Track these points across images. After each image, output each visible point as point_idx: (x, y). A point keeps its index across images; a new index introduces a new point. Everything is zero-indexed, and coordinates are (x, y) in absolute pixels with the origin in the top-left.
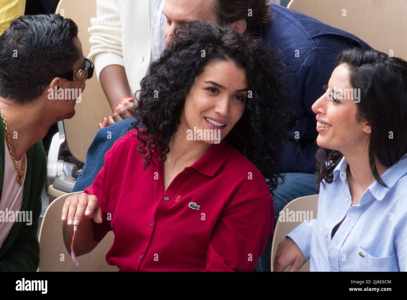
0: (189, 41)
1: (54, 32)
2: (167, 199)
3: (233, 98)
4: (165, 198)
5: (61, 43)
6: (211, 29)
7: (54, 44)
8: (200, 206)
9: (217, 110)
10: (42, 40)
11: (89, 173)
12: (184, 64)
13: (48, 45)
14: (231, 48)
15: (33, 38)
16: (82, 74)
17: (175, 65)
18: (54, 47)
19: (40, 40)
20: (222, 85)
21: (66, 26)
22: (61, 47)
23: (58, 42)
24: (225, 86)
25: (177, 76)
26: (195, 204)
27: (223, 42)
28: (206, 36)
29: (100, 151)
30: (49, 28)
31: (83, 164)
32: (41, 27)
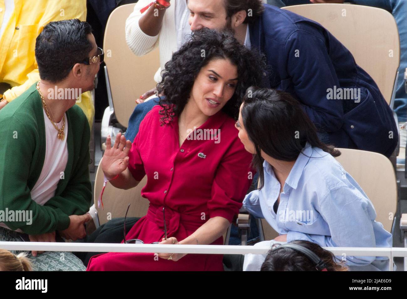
0: (200, 42)
1: (73, 32)
2: (182, 151)
3: (227, 84)
4: (181, 150)
5: (79, 39)
6: (216, 35)
7: (74, 40)
8: (206, 156)
9: (214, 92)
10: (65, 38)
11: (131, 134)
12: (195, 57)
13: (69, 41)
14: (229, 51)
15: (58, 37)
16: (96, 60)
17: (188, 57)
18: (73, 42)
19: (64, 38)
20: (220, 75)
21: (82, 28)
22: (79, 42)
23: (76, 39)
24: (222, 76)
25: (188, 66)
26: (202, 154)
27: (224, 46)
28: (212, 40)
29: (138, 120)
30: (69, 29)
31: (126, 129)
32: (64, 29)
